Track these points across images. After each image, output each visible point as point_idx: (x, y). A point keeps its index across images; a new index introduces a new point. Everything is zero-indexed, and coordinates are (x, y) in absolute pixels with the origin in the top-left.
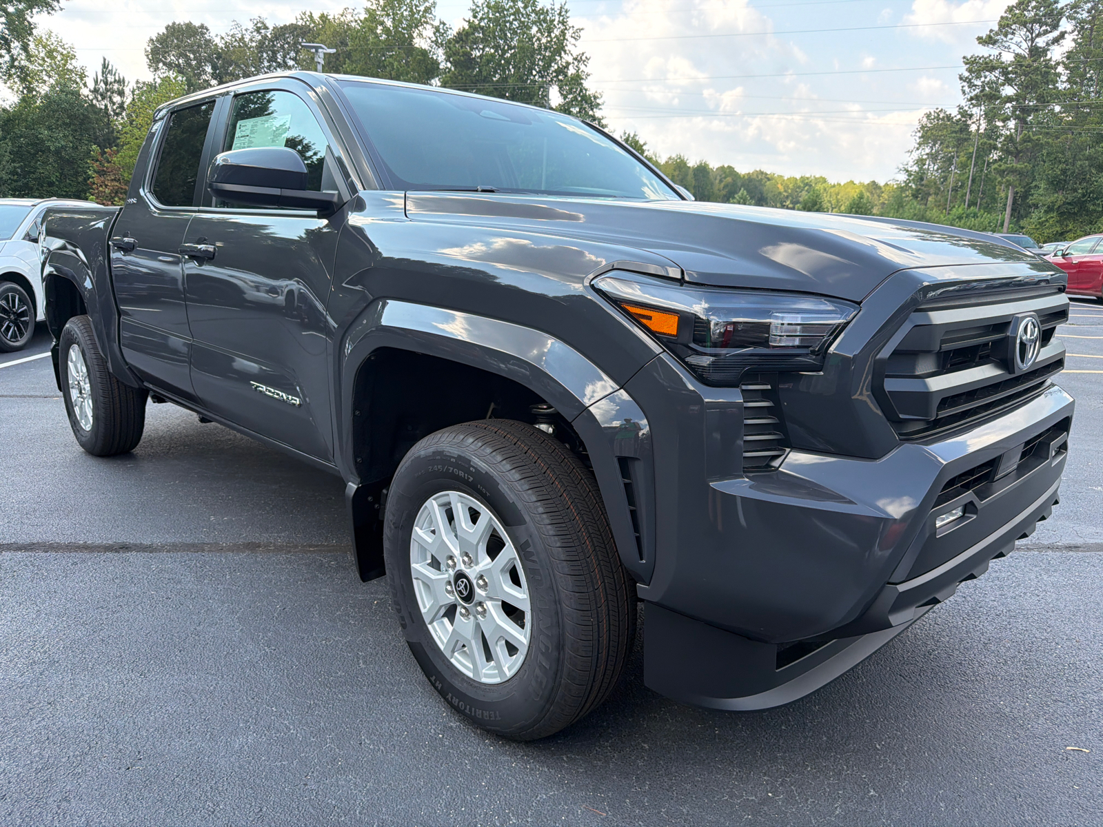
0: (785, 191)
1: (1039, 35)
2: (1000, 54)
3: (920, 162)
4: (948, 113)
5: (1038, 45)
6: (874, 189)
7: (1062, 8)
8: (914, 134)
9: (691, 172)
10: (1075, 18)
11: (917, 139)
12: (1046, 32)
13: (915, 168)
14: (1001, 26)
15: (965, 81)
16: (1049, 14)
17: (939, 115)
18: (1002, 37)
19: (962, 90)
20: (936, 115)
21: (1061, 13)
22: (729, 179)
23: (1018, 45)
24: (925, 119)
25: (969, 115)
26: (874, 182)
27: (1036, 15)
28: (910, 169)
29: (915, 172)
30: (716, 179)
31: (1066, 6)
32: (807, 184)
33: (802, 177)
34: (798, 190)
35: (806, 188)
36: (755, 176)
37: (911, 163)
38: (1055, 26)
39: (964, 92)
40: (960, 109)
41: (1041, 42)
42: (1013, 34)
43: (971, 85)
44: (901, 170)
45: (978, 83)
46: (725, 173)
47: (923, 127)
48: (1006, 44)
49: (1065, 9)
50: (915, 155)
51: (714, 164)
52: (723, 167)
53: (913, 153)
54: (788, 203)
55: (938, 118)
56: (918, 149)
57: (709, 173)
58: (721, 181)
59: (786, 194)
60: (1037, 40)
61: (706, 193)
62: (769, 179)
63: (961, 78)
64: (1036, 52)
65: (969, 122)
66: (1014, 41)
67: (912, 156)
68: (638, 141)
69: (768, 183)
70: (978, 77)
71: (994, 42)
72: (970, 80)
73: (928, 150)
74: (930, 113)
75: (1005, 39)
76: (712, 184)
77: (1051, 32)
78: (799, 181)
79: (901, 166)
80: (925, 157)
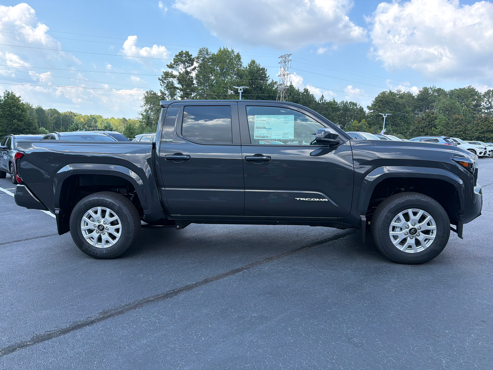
0: (85, 121)
1: (187, 67)
2: (172, 71)
3: (146, 111)
4: (155, 92)
5: (188, 70)
6: (125, 121)
7: (194, 58)
8: (143, 99)
9: (34, 111)
10: (198, 63)
11: (144, 101)
12: (190, 66)
13: (145, 113)
14: (175, 62)
15: (161, 80)
16: (190, 60)
17: (151, 93)
18: (175, 66)
19: (160, 84)
20: (150, 92)
21: (193, 60)
22: (56, 115)
23: (181, 69)
24: (146, 94)
25: (164, 94)
26: (124, 118)
27: (186, 59)
28: (143, 114)
29: (145, 115)
30: (49, 115)
31: (195, 57)
32: (93, 118)
33: (91, 115)
34: (90, 121)
35: (93, 120)
36: (68, 114)
37: (143, 111)
38: (192, 64)
39: (161, 85)
40: (161, 91)
41: (189, 69)
42: (179, 65)
43: (164, 83)
44: (140, 114)
45: (166, 81)
46: (53, 112)
47: (146, 97)
48: (177, 69)
49: (195, 59)
50: (144, 108)
51: (46, 108)
52: (51, 109)
53: (143, 107)
54: (86, 127)
55: (151, 94)
56: (145, 106)
57: (44, 112)
58: (51, 116)
59: (84, 123)
60: (187, 69)
61: (44, 121)
62: (75, 116)
63: (159, 79)
64: (187, 73)
65: (165, 97)
66: (179, 68)
67: (143, 108)
68: (15, 95)
69: (75, 117)
70: (166, 79)
71: (173, 68)
72: (163, 80)
73: (149, 107)
74: (148, 92)
75: (176, 67)
76: (47, 117)
77: (191, 66)
78: (89, 117)
79: (140, 113)
80: (148, 109)
